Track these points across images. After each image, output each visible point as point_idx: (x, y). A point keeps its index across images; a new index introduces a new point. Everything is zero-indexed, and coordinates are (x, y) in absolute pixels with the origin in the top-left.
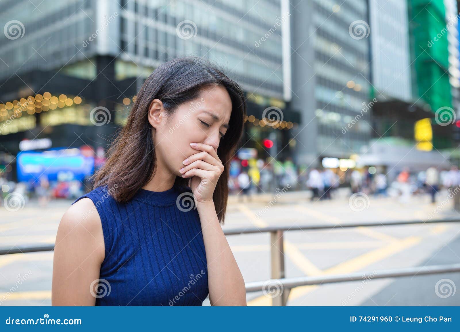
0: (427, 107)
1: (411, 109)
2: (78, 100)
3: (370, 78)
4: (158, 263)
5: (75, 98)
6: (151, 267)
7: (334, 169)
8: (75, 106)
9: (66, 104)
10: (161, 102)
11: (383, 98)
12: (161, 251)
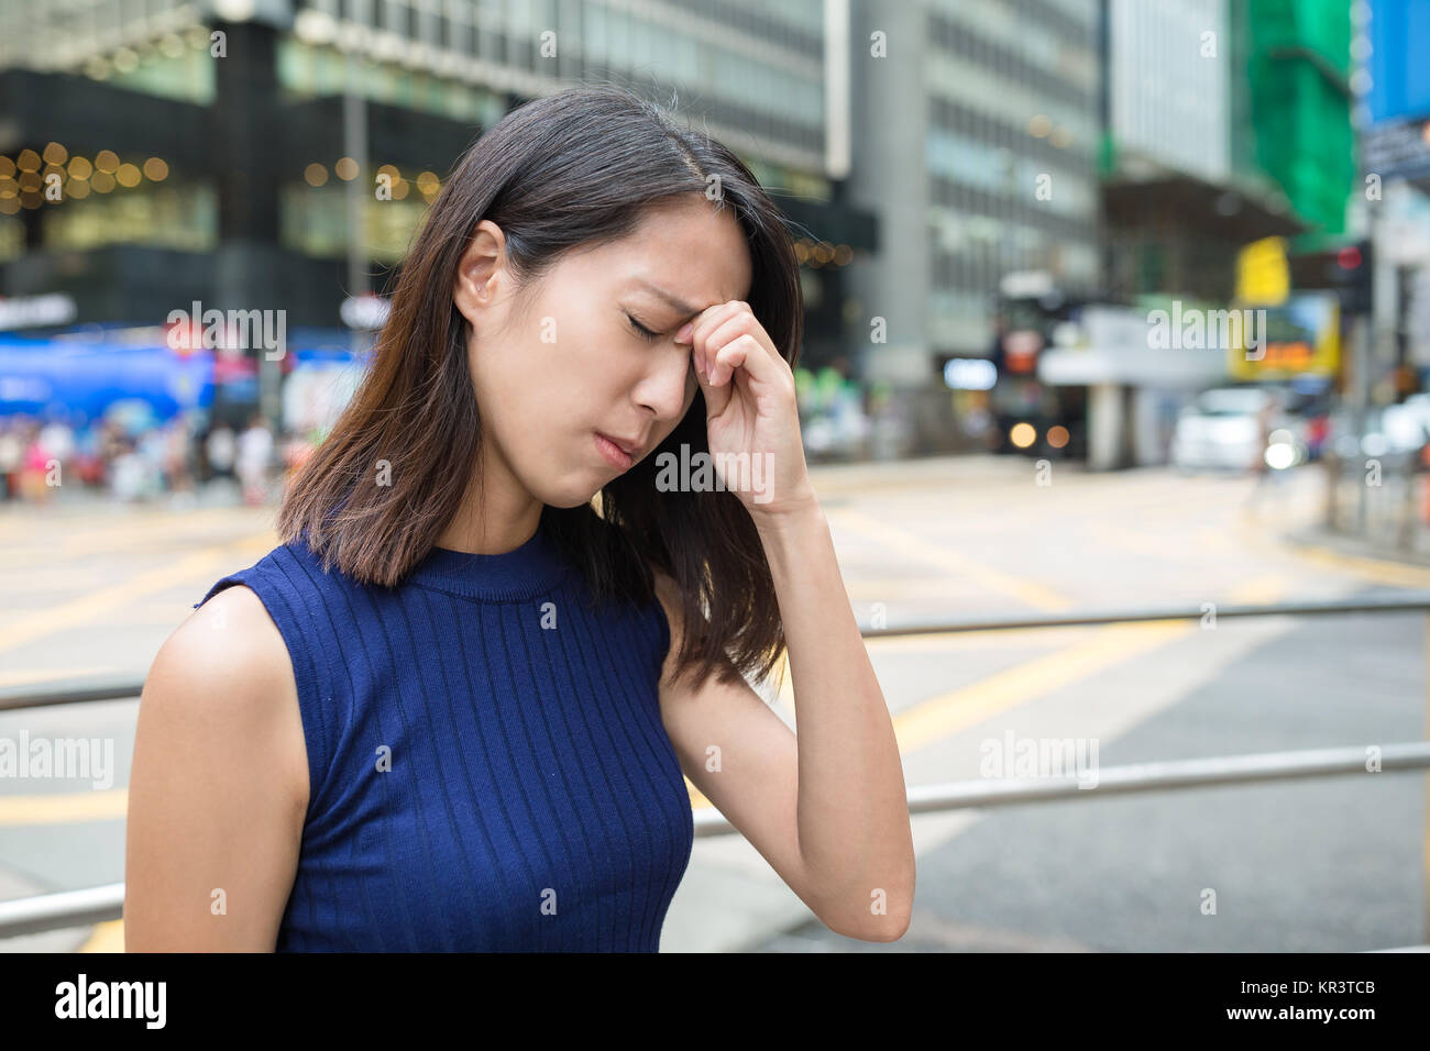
0: (1276, 202)
1: (1226, 208)
2: (158, 169)
3: (1103, 107)
4: (501, 801)
5: (147, 164)
6: (479, 814)
7: (978, 392)
8: (149, 188)
9: (119, 181)
10: (500, 231)
11: (1138, 170)
12: (511, 756)
